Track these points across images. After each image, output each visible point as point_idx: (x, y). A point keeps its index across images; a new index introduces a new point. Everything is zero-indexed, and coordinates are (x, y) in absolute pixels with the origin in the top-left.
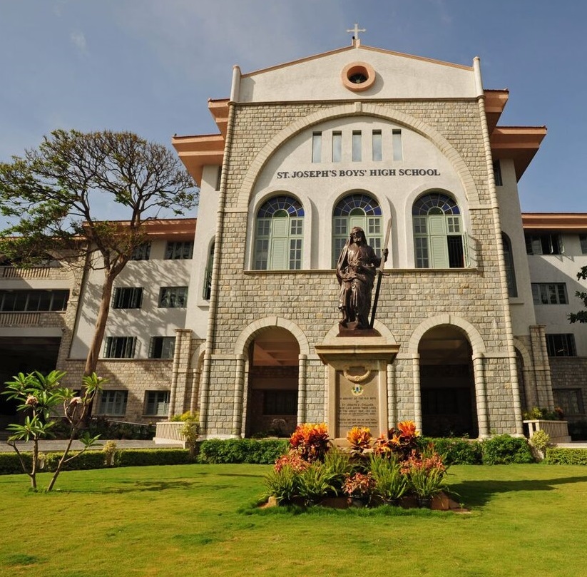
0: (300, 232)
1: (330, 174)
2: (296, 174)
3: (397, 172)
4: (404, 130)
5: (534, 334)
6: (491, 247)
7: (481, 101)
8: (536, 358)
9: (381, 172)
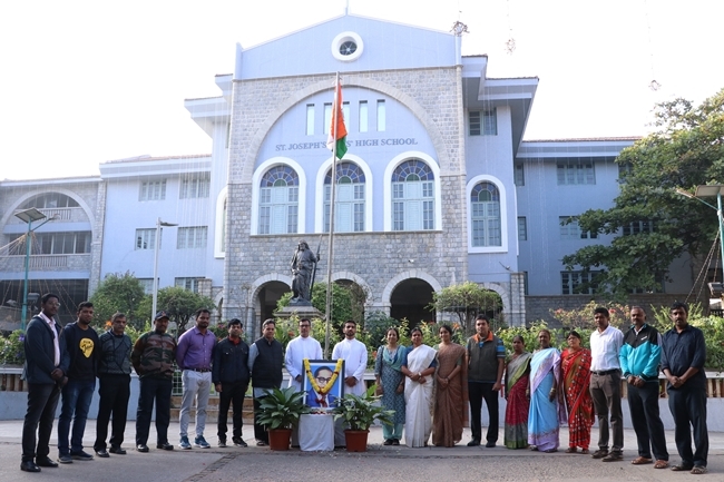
0: (296, 199)
1: (321, 145)
2: (292, 147)
3: (380, 142)
4: (387, 100)
5: (513, 281)
6: (457, 211)
7: (458, 69)
8: (514, 302)
9: (365, 143)
